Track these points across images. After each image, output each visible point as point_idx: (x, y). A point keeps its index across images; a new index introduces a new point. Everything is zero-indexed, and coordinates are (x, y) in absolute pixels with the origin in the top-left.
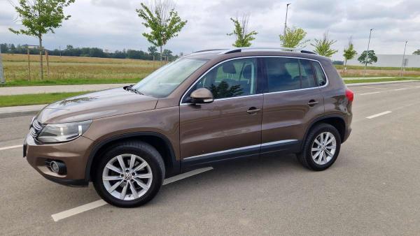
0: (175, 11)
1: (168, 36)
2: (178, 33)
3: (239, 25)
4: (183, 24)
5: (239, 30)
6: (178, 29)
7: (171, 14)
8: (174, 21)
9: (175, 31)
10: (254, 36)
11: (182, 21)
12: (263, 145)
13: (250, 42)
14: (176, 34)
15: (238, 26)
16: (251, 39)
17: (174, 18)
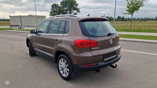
12: (46, 53)
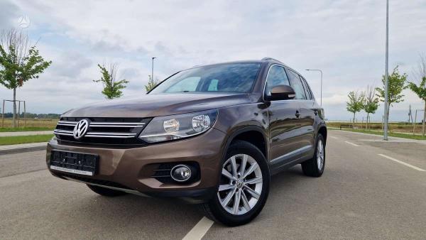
0: (35, 49)
1: (25, 77)
2: (39, 74)
3: (107, 72)
4: (46, 65)
5: (107, 77)
6: (39, 69)
7: (31, 51)
8: (33, 60)
9: (34, 72)
10: (123, 84)
11: (45, 61)
13: (120, 90)
14: (36, 75)
15: (106, 74)
16: (122, 87)
17: (34, 57)
